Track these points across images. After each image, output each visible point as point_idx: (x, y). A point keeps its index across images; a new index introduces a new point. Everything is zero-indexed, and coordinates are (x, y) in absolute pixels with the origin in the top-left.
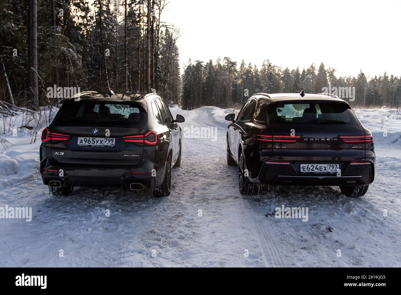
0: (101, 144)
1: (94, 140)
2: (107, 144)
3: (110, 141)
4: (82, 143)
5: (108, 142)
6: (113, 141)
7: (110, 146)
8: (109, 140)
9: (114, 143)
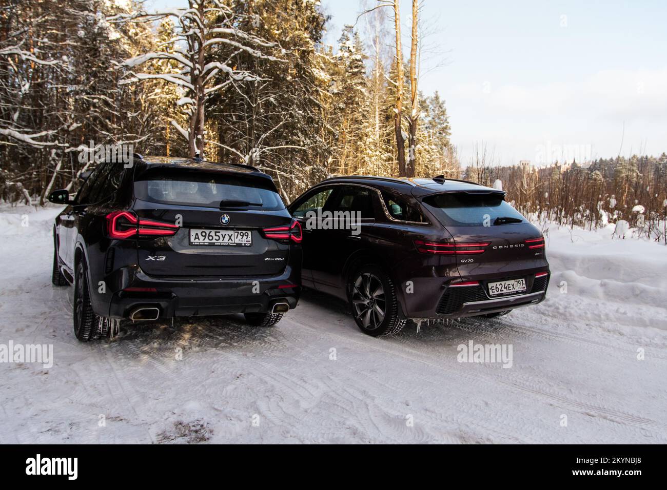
0: (230, 241)
1: (217, 234)
2: (239, 240)
3: (243, 236)
4: (198, 238)
5: (240, 237)
6: (247, 236)
7: (245, 244)
8: (242, 234)
9: (250, 239)
